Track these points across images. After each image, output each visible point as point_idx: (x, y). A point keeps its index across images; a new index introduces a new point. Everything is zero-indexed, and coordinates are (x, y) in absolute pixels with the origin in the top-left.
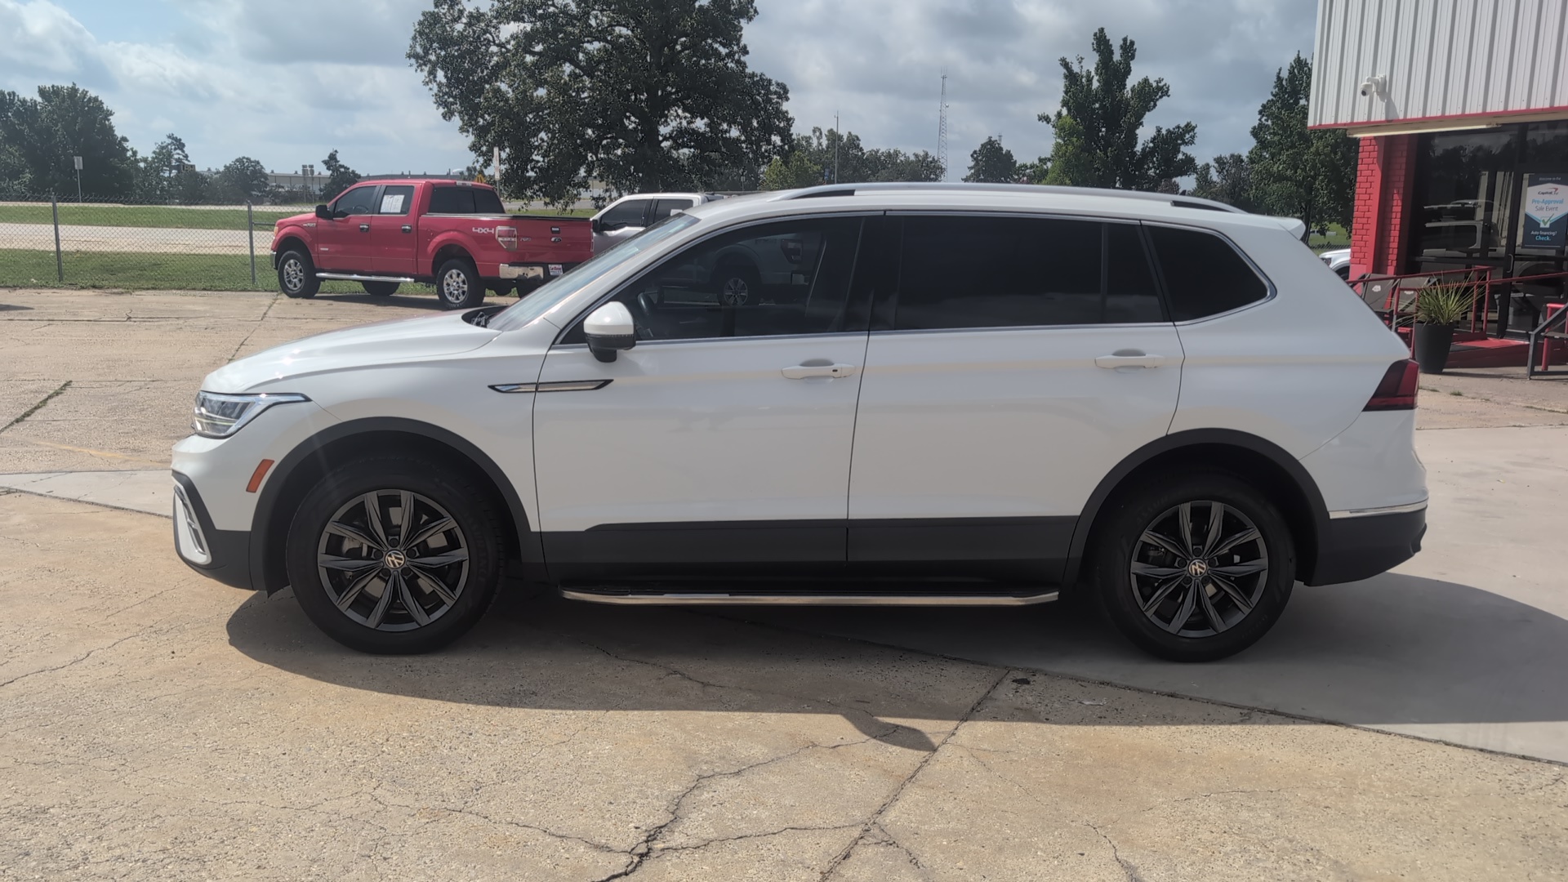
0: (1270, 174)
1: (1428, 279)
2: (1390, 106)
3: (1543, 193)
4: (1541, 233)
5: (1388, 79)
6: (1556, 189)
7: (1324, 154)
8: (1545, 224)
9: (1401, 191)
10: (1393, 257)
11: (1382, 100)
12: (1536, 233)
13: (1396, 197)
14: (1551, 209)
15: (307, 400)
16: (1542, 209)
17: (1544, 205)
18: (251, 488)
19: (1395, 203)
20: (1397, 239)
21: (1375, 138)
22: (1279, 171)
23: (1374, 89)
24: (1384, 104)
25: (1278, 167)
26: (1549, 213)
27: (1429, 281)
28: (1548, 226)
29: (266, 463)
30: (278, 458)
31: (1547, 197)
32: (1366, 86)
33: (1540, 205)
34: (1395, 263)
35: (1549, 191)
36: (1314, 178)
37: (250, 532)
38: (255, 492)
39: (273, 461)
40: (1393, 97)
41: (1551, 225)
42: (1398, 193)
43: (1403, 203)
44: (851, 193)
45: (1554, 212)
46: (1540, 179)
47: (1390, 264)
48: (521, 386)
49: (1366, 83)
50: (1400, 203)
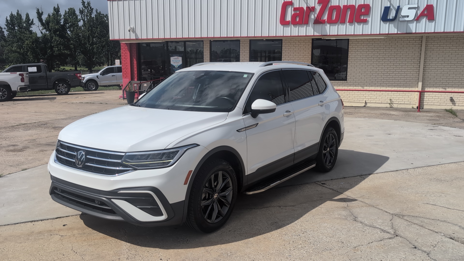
0: (12, 51)
1: (150, 82)
2: (136, 35)
3: (175, 59)
4: (176, 69)
5: (134, 27)
6: (178, 58)
7: (30, 45)
8: (176, 67)
9: (136, 58)
10: (136, 76)
11: (134, 33)
12: (174, 69)
13: (134, 59)
14: (177, 63)
15: (198, 145)
16: (175, 63)
17: (175, 62)
18: (185, 184)
19: (134, 61)
20: (136, 71)
21: (125, 43)
22: (15, 50)
23: (131, 30)
24: (134, 34)
25: (14, 48)
26: (177, 64)
27: (151, 83)
28: (177, 67)
29: (190, 172)
30: (193, 169)
31: (176, 60)
32: (130, 29)
33: (174, 62)
34: (137, 78)
35: (176, 58)
36: (27, 52)
37: (184, 200)
38: (187, 184)
39: (192, 171)
40: (137, 32)
41: (178, 67)
42: (135, 59)
43: (137, 61)
44: (272, 64)
45: (178, 63)
46: (174, 55)
47: (135, 78)
48: (242, 129)
49: (129, 28)
50: (136, 61)
